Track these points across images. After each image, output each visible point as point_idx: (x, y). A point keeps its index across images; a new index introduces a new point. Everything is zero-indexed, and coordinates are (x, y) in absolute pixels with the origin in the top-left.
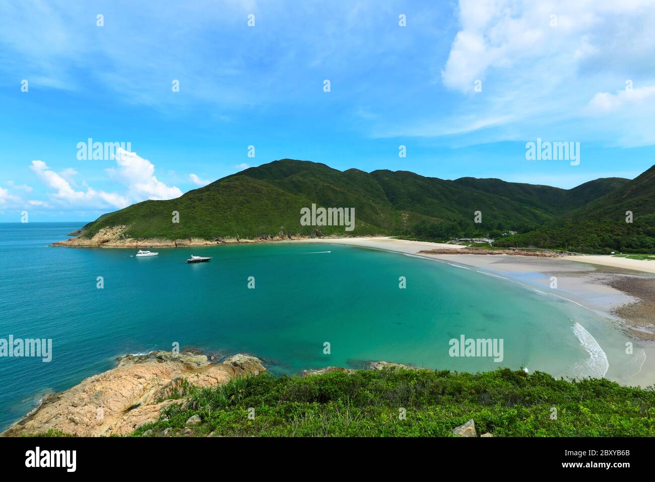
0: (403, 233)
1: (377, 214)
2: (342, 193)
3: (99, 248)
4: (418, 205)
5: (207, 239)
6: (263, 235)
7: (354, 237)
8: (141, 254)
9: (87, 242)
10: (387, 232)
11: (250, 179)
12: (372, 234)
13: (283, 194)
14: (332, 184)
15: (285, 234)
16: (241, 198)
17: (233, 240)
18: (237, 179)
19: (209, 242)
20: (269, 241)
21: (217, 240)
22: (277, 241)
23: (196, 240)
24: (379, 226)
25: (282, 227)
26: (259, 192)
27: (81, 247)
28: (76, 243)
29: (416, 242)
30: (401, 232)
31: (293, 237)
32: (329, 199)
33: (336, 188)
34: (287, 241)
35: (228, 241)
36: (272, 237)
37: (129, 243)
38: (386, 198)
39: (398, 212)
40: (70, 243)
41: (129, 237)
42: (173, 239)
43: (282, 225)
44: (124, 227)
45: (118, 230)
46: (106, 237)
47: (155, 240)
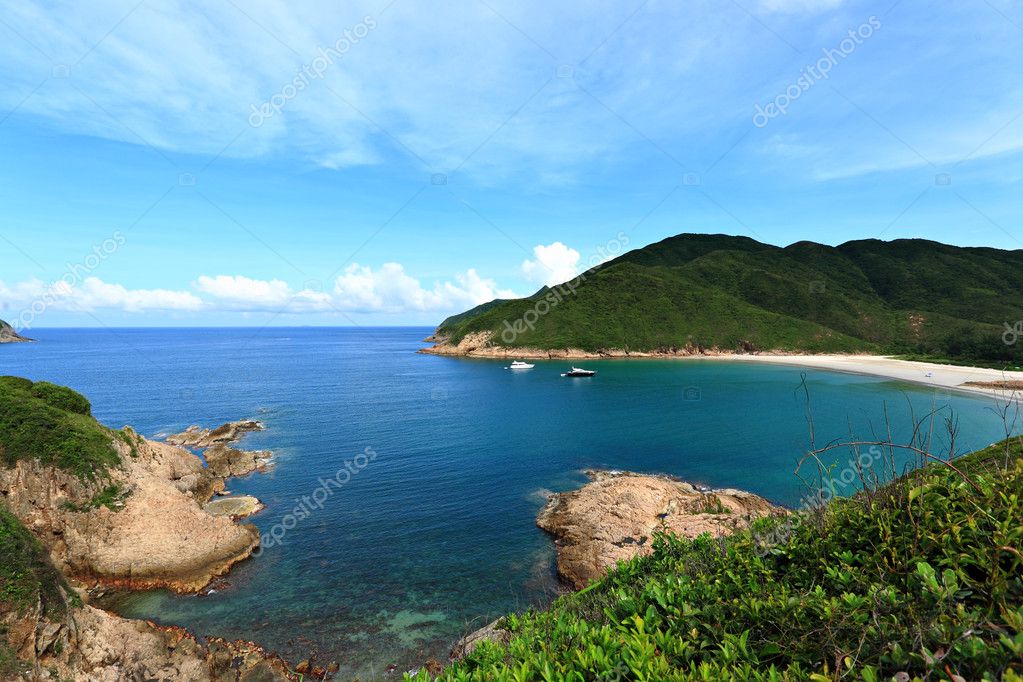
0: (915, 351)
1: (856, 316)
2: (785, 282)
3: (466, 358)
4: (944, 301)
5: (588, 351)
6: (662, 347)
7: (814, 354)
8: (517, 366)
9: (453, 350)
10: (877, 347)
11: (637, 266)
12: (848, 350)
13: (688, 288)
14: (766, 268)
15: (694, 346)
16: (628, 295)
17: (621, 353)
18: (619, 269)
19: (589, 355)
20: (670, 356)
21: (599, 352)
22: (683, 356)
23: (574, 351)
24: (860, 337)
25: (690, 336)
26: (652, 284)
27: (448, 356)
28: (443, 350)
29: (949, 366)
30: (908, 348)
31: (707, 352)
32: (762, 292)
33: (774, 275)
34: (697, 356)
35: (614, 354)
36: (675, 351)
37: (496, 352)
38: (872, 289)
39: (900, 313)
40: (436, 350)
41: (496, 345)
42: (546, 349)
43: (689, 332)
44: (489, 332)
45: (484, 336)
46: (472, 345)
47: (525, 349)
